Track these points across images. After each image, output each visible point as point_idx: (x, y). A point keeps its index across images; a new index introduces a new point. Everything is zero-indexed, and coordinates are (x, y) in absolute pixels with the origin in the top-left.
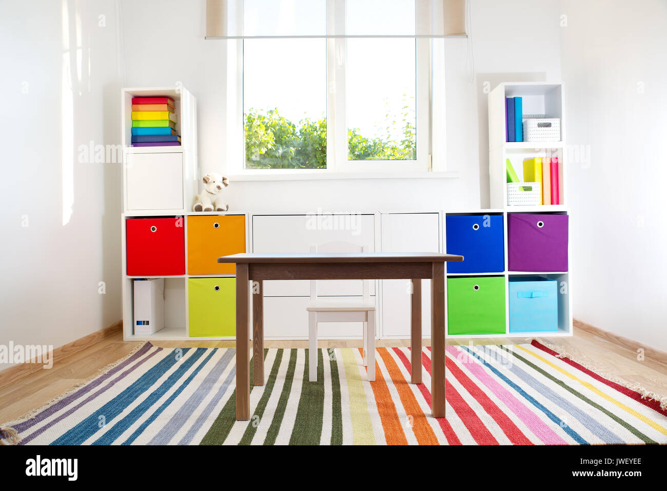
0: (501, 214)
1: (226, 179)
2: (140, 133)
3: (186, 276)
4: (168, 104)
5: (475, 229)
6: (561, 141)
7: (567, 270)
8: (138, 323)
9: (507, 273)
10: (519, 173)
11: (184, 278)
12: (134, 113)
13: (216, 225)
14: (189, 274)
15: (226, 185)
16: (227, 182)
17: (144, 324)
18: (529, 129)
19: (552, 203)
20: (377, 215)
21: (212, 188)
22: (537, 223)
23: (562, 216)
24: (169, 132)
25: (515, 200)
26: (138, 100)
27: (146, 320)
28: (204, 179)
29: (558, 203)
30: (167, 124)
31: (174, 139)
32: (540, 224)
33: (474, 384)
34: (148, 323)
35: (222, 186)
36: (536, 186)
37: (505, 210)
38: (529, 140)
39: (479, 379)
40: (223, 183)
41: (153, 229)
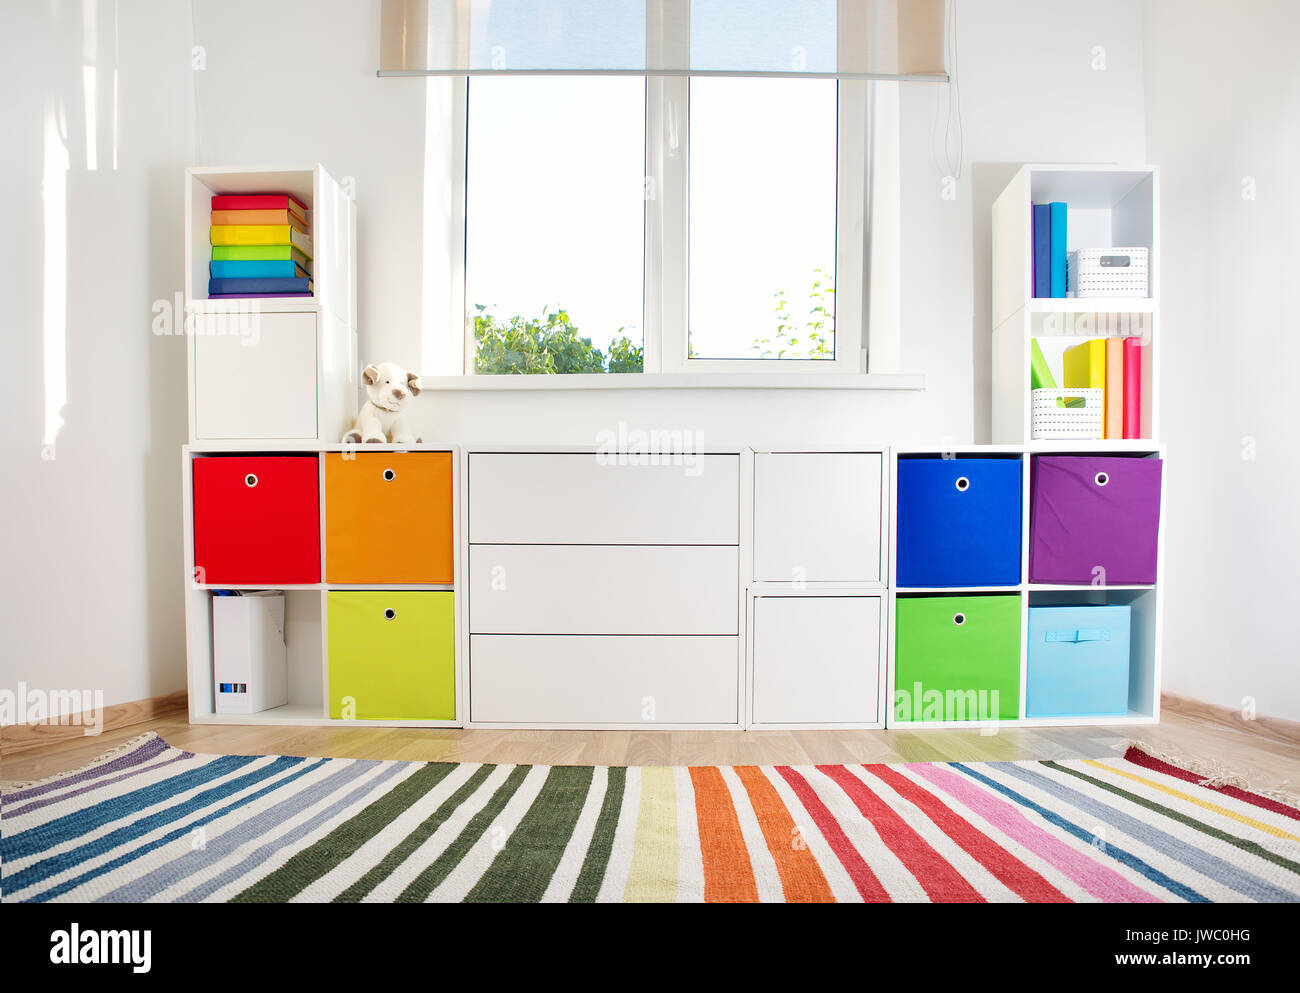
0: (1017, 456)
1: (416, 378)
2: (229, 273)
3: (323, 587)
4: (289, 210)
5: (962, 489)
6: (1149, 297)
7: (1153, 581)
8: (224, 688)
9: (1025, 587)
10: (1056, 367)
11: (319, 591)
12: (214, 228)
13: (389, 475)
14: (329, 581)
15: (415, 391)
16: (418, 384)
17: (235, 691)
18: (1081, 270)
19: (1125, 436)
20: (747, 457)
21: (384, 395)
22: (1095, 476)
23: (1148, 462)
24: (291, 271)
25: (1047, 426)
26: (226, 201)
27: (239, 682)
28: (365, 375)
29: (1137, 436)
30: (286, 255)
31: (300, 287)
32: (1102, 480)
33: (1001, 851)
34: (244, 688)
35: (405, 390)
36: (1094, 395)
37: (1027, 448)
38: (1082, 293)
39: (1012, 836)
40: (409, 386)
41: (251, 480)
